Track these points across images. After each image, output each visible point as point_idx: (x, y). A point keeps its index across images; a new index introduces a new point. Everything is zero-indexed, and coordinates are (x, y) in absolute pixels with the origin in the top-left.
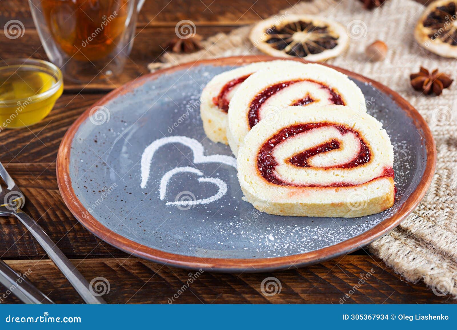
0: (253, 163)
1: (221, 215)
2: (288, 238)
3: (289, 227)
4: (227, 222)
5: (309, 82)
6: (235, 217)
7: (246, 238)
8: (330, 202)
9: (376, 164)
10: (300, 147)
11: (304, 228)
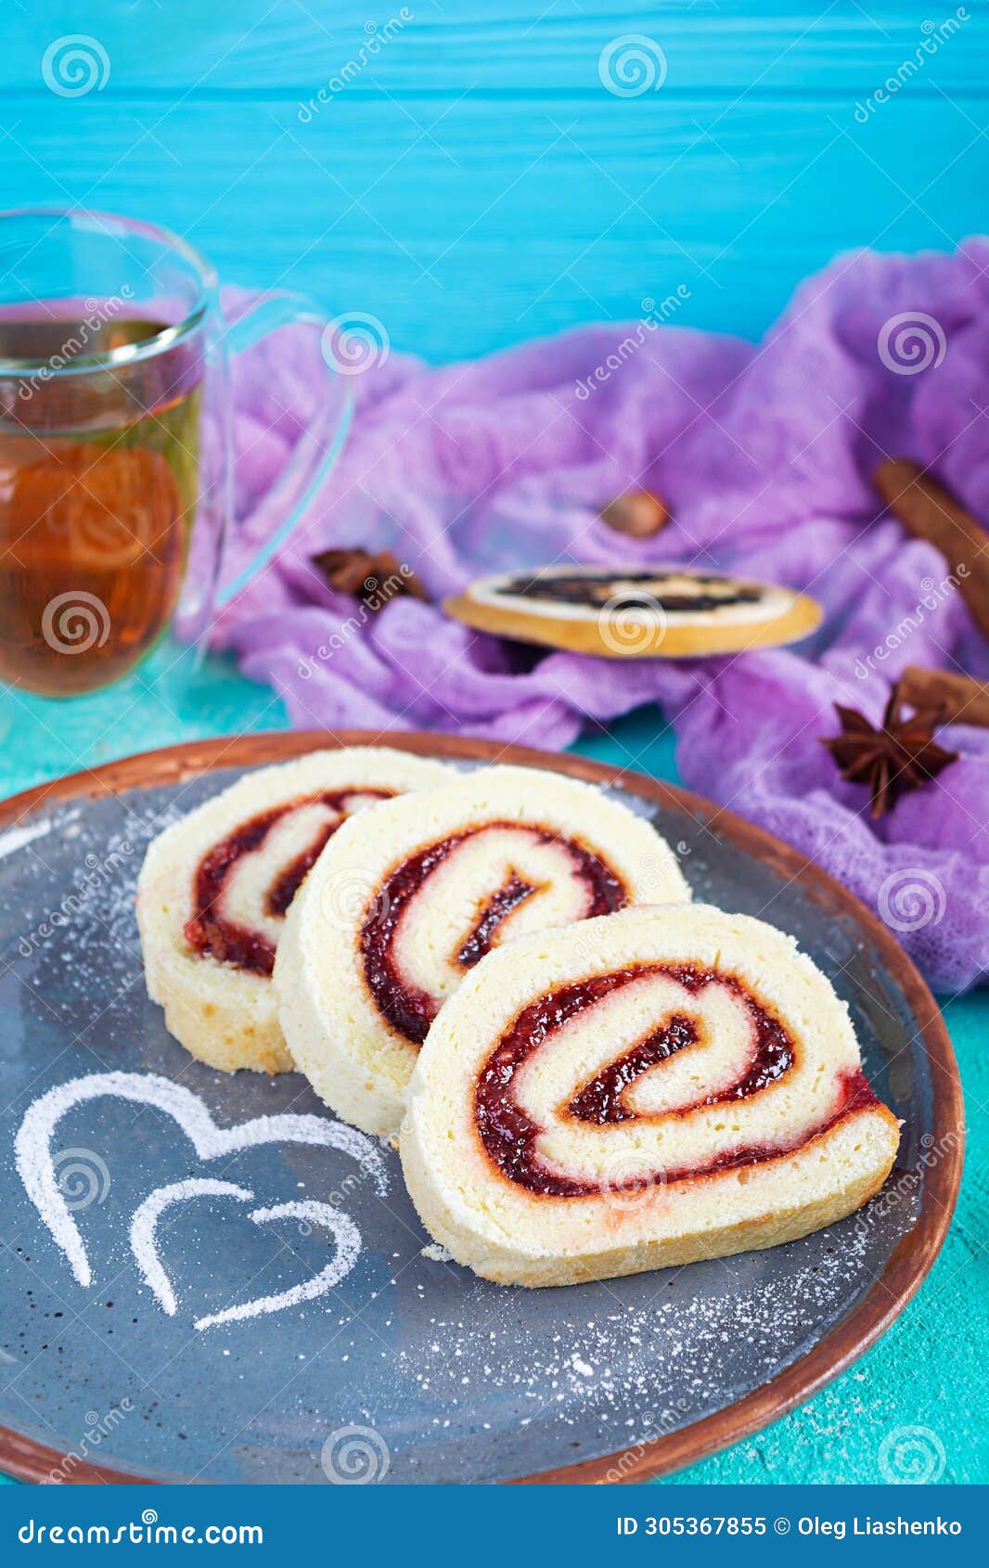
0: (467, 1142)
1: (388, 1323)
2: (631, 1356)
3: (613, 1318)
4: (421, 1345)
5: (503, 832)
6: (433, 1321)
7: (509, 1384)
8: (735, 1220)
9: (816, 1068)
10: (587, 1059)
11: (659, 1313)
